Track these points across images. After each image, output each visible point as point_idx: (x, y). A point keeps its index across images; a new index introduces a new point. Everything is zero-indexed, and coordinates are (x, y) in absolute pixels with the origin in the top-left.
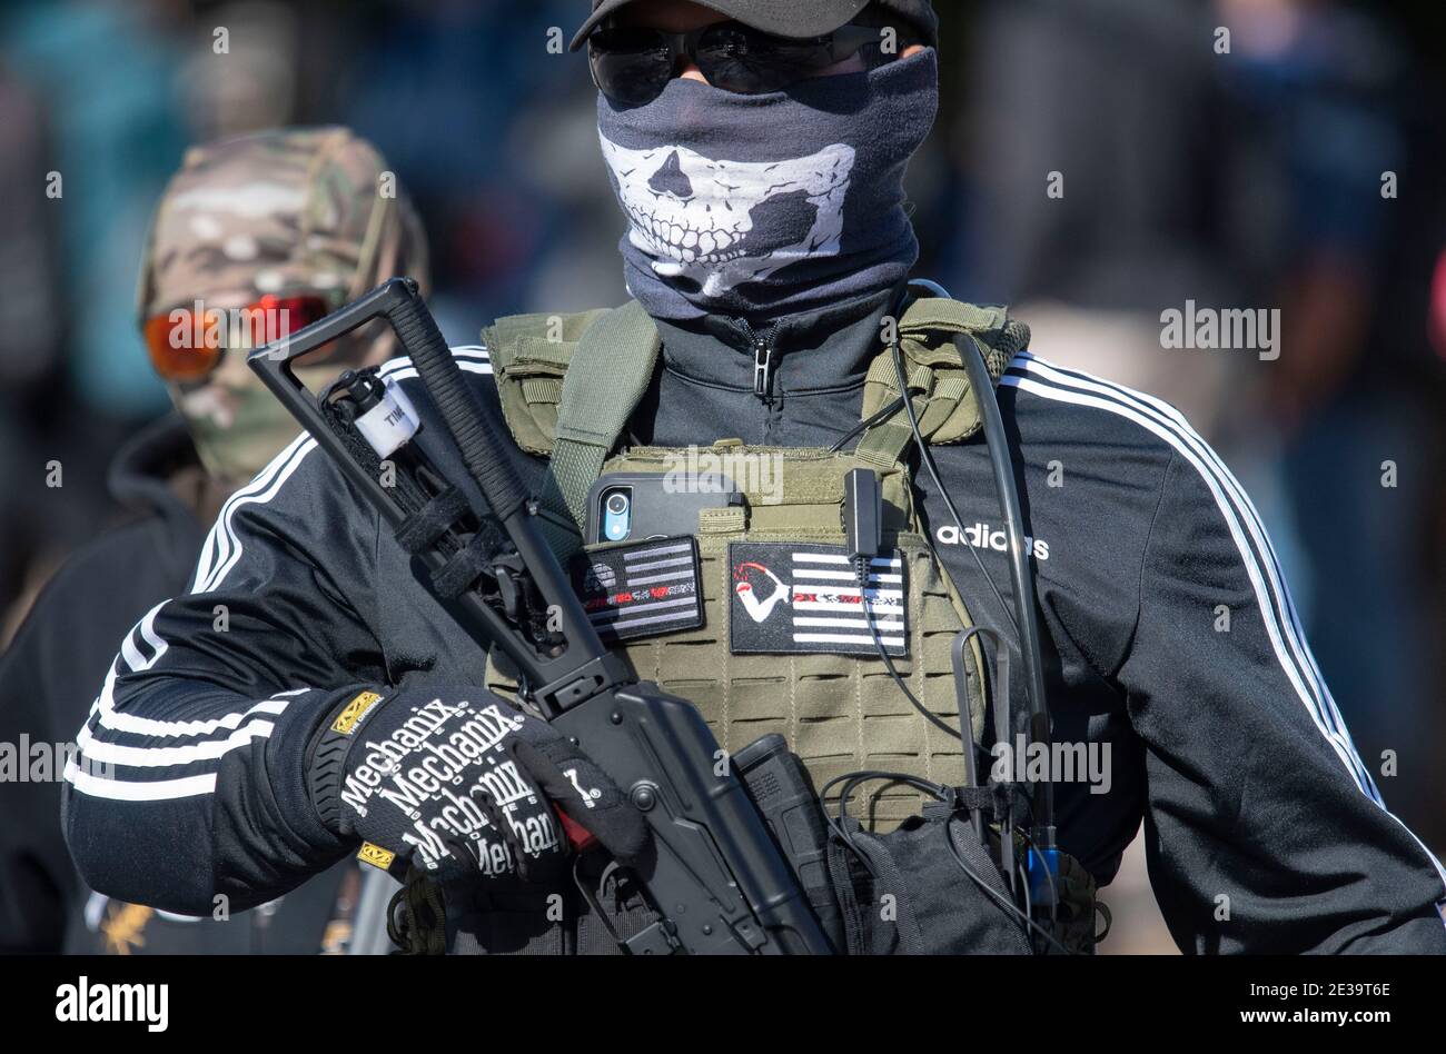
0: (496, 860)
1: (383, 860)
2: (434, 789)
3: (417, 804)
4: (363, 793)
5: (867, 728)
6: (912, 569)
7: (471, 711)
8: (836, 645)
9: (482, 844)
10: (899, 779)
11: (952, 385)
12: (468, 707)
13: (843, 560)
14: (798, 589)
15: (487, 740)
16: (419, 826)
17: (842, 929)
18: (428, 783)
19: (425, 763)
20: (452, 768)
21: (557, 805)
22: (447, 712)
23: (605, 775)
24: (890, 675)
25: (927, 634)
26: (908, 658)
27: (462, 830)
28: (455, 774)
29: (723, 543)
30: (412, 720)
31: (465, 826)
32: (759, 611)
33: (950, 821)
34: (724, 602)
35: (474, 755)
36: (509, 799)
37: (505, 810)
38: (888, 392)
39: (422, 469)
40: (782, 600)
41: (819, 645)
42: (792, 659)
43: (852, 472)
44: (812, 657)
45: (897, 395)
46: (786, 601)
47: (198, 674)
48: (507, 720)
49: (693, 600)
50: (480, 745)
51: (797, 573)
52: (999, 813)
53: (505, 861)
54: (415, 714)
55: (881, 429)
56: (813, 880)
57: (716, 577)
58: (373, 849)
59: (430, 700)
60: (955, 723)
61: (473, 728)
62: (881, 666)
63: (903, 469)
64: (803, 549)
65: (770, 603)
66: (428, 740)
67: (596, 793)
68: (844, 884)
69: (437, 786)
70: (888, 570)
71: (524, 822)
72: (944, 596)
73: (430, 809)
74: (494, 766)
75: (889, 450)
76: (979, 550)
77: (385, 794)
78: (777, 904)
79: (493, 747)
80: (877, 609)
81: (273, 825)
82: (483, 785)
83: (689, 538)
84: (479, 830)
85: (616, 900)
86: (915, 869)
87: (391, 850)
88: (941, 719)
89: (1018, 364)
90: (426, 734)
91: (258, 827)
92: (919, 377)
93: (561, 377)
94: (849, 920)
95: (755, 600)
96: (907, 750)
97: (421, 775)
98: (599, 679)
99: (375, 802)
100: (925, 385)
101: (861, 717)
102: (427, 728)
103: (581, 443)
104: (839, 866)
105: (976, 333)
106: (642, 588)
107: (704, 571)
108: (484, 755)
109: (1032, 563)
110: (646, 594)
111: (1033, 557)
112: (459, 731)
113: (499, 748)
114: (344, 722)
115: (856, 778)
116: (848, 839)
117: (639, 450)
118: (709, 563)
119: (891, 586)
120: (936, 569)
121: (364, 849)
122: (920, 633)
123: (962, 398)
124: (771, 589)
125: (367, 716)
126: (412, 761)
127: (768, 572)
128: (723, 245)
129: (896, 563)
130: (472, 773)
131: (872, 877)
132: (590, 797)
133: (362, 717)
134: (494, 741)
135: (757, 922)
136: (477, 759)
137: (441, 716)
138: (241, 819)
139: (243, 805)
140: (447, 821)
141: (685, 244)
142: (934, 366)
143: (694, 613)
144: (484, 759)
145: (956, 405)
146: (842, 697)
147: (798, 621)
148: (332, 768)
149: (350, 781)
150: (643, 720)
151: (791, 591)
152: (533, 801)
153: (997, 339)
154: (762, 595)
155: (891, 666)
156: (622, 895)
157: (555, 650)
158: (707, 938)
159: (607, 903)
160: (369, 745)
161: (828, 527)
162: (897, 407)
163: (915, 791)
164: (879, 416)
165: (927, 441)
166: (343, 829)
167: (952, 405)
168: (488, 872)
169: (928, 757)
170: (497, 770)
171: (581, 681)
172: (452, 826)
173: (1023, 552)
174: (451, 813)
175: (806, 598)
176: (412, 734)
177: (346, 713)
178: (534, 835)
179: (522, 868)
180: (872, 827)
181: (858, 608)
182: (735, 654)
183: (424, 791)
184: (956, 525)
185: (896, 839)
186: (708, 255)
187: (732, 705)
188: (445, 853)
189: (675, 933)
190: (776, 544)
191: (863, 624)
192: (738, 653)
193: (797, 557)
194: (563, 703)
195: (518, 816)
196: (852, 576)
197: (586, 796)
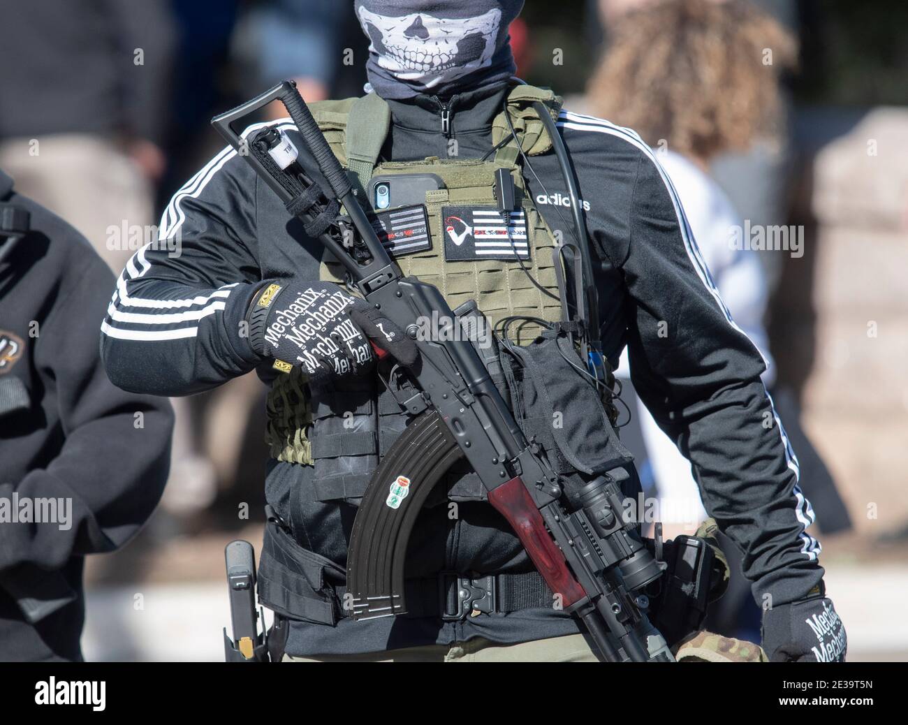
0: (343, 367)
1: (287, 368)
2: (312, 334)
3: (304, 342)
4: (276, 336)
5: (513, 295)
6: (529, 217)
7: (328, 295)
8: (495, 255)
9: (336, 360)
10: (529, 320)
11: (534, 127)
12: (327, 292)
13: (497, 213)
14: (476, 228)
15: (337, 309)
16: (305, 352)
17: (509, 393)
18: (310, 331)
19: (307, 321)
20: (321, 324)
21: (371, 339)
22: (317, 295)
23: (396, 325)
24: (522, 269)
25: (538, 248)
26: (530, 260)
27: (326, 354)
28: (322, 327)
29: (439, 207)
30: (298, 299)
31: (328, 352)
32: (458, 240)
33: (557, 338)
34: (441, 237)
35: (332, 317)
36: (349, 338)
37: (348, 343)
38: (504, 131)
39: (302, 175)
40: (469, 234)
41: (488, 256)
42: (475, 263)
43: (499, 170)
44: (485, 262)
45: (509, 132)
46: (471, 234)
47: (169, 278)
48: (347, 299)
49: (426, 236)
50: (334, 312)
51: (475, 221)
52: (581, 333)
53: (347, 367)
54: (300, 296)
55: (504, 148)
56: (494, 371)
57: (436, 224)
58: (281, 363)
59: (307, 289)
60: (555, 292)
61: (330, 303)
62: (518, 265)
63: (518, 168)
64: (478, 209)
65: (463, 236)
66: (307, 309)
67: (392, 334)
68: (509, 370)
69: (314, 333)
70: (518, 218)
71: (357, 349)
72: (544, 229)
73: (311, 344)
74: (341, 322)
75: (511, 159)
76: (558, 206)
77: (288, 336)
78: (479, 383)
79: (340, 312)
80: (515, 237)
81: (228, 353)
82: (336, 331)
83: (422, 205)
84: (335, 353)
85: (397, 384)
86: (544, 362)
87: (291, 363)
88: (546, 289)
89: (562, 116)
90: (307, 307)
91: (219, 354)
92: (518, 123)
93: (342, 130)
94: (512, 388)
95: (456, 235)
96: (532, 305)
97: (306, 327)
98: (390, 275)
99: (282, 341)
100: (521, 127)
101: (509, 290)
102: (307, 304)
103: (360, 161)
104: (506, 362)
105: (545, 102)
106: (399, 231)
107: (430, 222)
108: (336, 317)
109: (583, 213)
110: (402, 234)
111: (583, 210)
112: (324, 305)
113: (343, 313)
114: (264, 301)
115: (509, 320)
116: (510, 349)
117: (386, 164)
118: (433, 217)
119: (520, 225)
120: (539, 216)
121: (276, 363)
122: (534, 248)
123: (541, 132)
124: (463, 229)
125: (275, 298)
126: (301, 320)
127: (462, 221)
128: (445, 61)
129: (522, 214)
130: (331, 326)
131: (522, 367)
132: (389, 337)
133: (272, 298)
134: (340, 309)
135: (471, 393)
136: (333, 318)
137: (313, 297)
138: (211, 352)
139: (211, 344)
140: (320, 350)
141: (425, 61)
142: (525, 118)
143: (427, 242)
144: (336, 318)
145: (539, 137)
146: (498, 281)
147: (477, 244)
148: (260, 324)
149: (269, 330)
150: (412, 295)
151: (473, 229)
152: (360, 338)
153: (553, 105)
154: (459, 232)
155: (522, 265)
156: (400, 382)
157: (367, 262)
158: (445, 400)
159: (392, 385)
160: (277, 312)
161: (487, 197)
162: (510, 138)
163: (537, 325)
164: (502, 143)
165: (526, 154)
166: (265, 354)
167: (536, 136)
168: (339, 373)
169: (542, 308)
170: (343, 324)
171: (381, 276)
172: (322, 352)
173: (578, 207)
174: (321, 346)
175: (480, 233)
176: (300, 306)
177: (264, 296)
178: (362, 354)
179: (355, 369)
180: (519, 343)
181: (506, 236)
182: (447, 262)
183: (307, 335)
184: (545, 194)
185: (532, 348)
186: (437, 67)
187: (447, 287)
188: (318, 365)
189: (429, 399)
190: (464, 207)
191: (509, 244)
192: (449, 260)
193: (475, 213)
194: (372, 288)
195: (355, 345)
196: (501, 221)
197: (387, 336)
